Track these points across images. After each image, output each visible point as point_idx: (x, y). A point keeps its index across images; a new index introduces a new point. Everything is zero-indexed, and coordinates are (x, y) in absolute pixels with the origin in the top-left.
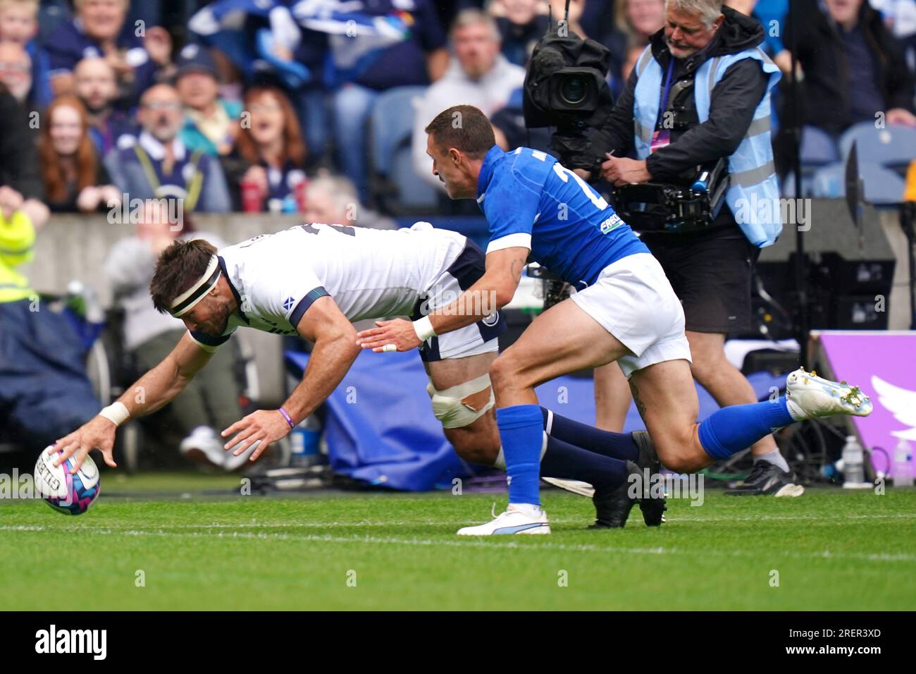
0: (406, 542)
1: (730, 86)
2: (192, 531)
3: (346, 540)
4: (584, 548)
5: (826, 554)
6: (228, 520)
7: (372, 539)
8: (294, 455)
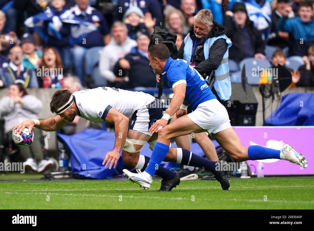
0: (97, 196)
1: (215, 48)
2: (27, 192)
3: (77, 195)
4: (155, 198)
5: (235, 200)
6: (38, 189)
7: (86, 195)
8: (60, 167)
